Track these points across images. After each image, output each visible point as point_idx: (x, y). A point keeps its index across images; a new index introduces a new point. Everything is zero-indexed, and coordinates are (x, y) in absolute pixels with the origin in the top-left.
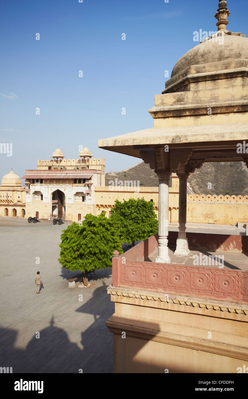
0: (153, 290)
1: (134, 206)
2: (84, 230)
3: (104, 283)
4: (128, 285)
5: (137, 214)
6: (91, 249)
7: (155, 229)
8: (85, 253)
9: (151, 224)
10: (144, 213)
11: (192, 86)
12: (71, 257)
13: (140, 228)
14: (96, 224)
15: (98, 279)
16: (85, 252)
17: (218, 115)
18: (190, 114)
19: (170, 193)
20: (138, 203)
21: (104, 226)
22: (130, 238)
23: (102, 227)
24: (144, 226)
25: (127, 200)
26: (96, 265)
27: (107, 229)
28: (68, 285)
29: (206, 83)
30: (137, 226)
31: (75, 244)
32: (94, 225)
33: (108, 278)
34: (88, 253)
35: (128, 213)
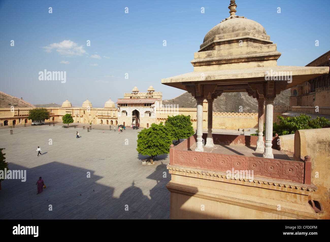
0: (194, 167)
2: (150, 132)
3: (162, 163)
4: (179, 164)
5: (181, 123)
6: (155, 143)
9: (189, 129)
10: (185, 123)
11: (217, 47)
12: (144, 148)
13: (182, 131)
15: (159, 161)
16: (151, 145)
17: (232, 64)
18: (215, 63)
19: (204, 111)
20: (181, 117)
21: (162, 130)
22: (177, 137)
23: (161, 131)
24: (185, 130)
25: (175, 115)
26: (158, 152)
27: (164, 132)
28: (142, 164)
29: (225, 45)
30: (181, 131)
31: (146, 140)
32: (156, 130)
33: (165, 160)
34: (153, 146)
35: (175, 123)
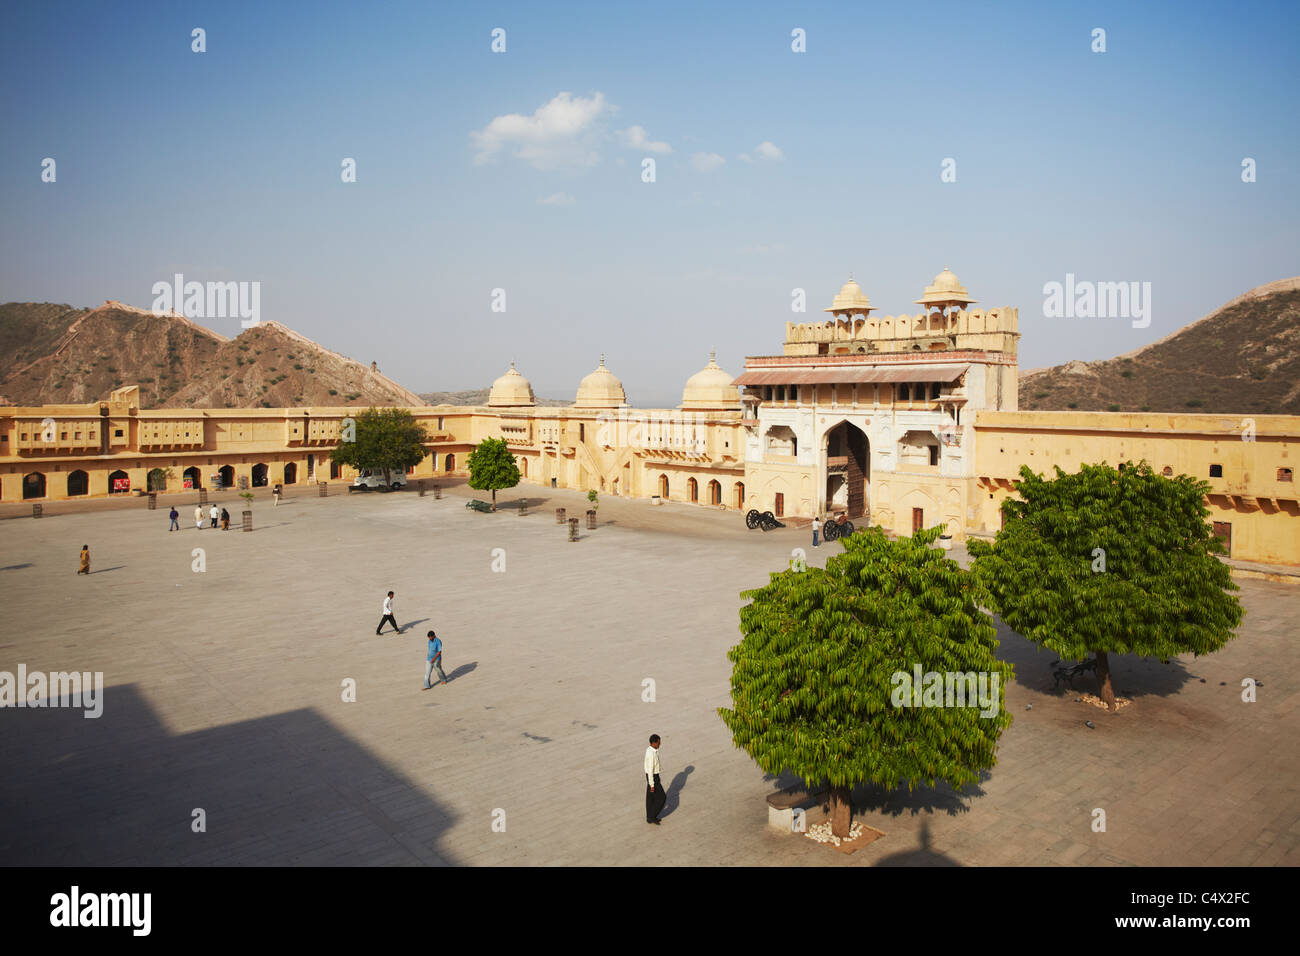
1: (1105, 497)
2: (818, 601)
3: (925, 836)
5: (1121, 531)
6: (845, 690)
7: (1207, 607)
8: (820, 707)
9: (1187, 583)
10: (1154, 532)
12: (767, 712)
13: (1128, 595)
14: (881, 577)
15: (907, 811)
16: (818, 702)
20: (1121, 485)
21: (916, 591)
23: (907, 595)
24: (1147, 588)
25: (1072, 469)
26: (873, 765)
27: (929, 606)
30: (1112, 588)
31: (778, 661)
32: (874, 583)
33: (952, 812)
34: (833, 707)
35: (1070, 524)
